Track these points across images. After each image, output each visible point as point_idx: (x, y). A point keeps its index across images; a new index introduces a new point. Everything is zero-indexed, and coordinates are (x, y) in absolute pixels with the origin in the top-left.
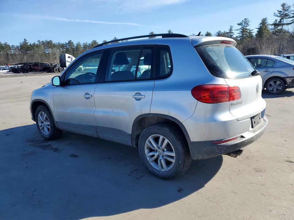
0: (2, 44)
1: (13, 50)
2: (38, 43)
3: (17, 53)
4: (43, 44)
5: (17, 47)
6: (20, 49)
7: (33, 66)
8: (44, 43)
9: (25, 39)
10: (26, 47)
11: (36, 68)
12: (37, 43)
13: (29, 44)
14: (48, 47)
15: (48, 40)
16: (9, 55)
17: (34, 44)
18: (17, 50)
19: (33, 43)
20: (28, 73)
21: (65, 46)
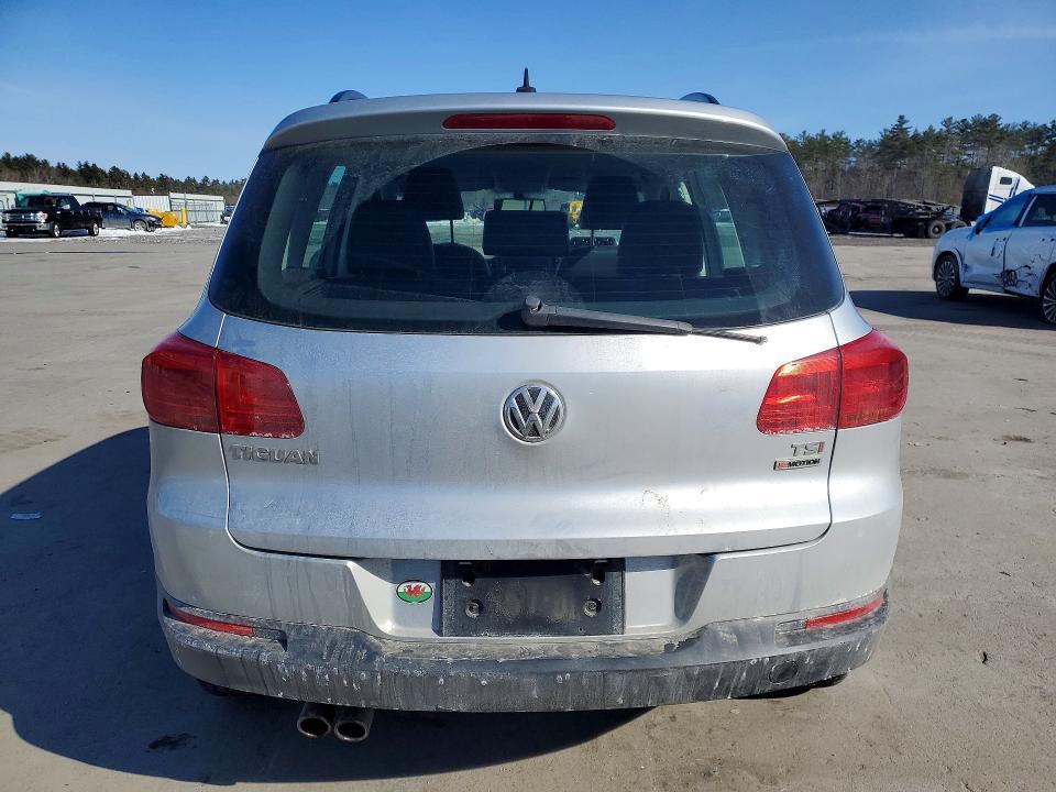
0: (827, 137)
1: (854, 155)
2: (944, 129)
3: (864, 166)
4: (962, 131)
5: (871, 145)
6: (879, 153)
7: (866, 210)
8: (967, 126)
9: (901, 117)
10: (897, 143)
11: (872, 217)
12: (938, 127)
13: (911, 134)
14: (976, 140)
15: (986, 115)
16: (839, 174)
17: (929, 134)
18: (867, 156)
19: (926, 128)
20: (846, 234)
21: (1048, 138)
